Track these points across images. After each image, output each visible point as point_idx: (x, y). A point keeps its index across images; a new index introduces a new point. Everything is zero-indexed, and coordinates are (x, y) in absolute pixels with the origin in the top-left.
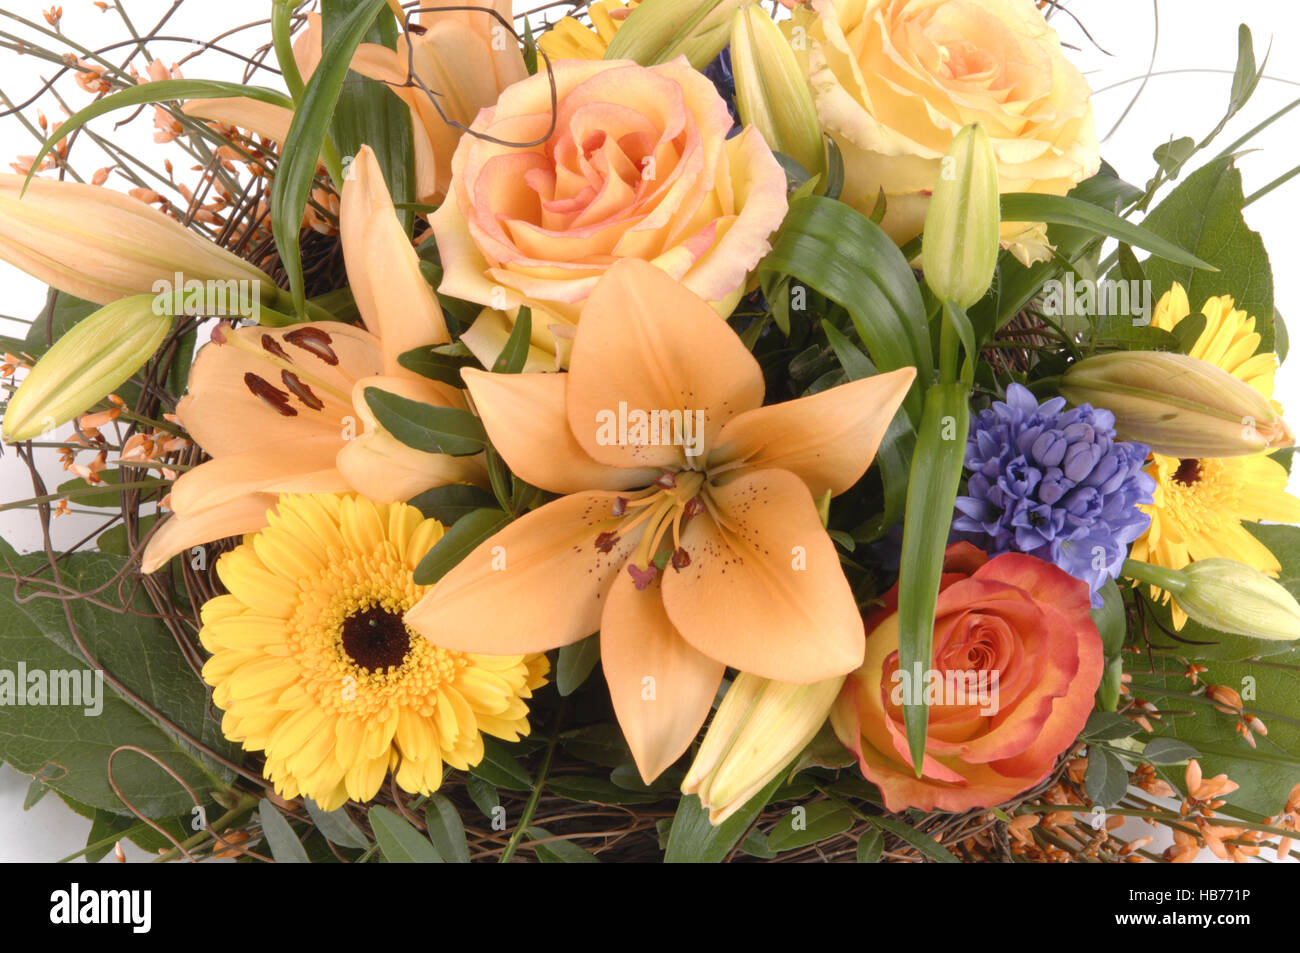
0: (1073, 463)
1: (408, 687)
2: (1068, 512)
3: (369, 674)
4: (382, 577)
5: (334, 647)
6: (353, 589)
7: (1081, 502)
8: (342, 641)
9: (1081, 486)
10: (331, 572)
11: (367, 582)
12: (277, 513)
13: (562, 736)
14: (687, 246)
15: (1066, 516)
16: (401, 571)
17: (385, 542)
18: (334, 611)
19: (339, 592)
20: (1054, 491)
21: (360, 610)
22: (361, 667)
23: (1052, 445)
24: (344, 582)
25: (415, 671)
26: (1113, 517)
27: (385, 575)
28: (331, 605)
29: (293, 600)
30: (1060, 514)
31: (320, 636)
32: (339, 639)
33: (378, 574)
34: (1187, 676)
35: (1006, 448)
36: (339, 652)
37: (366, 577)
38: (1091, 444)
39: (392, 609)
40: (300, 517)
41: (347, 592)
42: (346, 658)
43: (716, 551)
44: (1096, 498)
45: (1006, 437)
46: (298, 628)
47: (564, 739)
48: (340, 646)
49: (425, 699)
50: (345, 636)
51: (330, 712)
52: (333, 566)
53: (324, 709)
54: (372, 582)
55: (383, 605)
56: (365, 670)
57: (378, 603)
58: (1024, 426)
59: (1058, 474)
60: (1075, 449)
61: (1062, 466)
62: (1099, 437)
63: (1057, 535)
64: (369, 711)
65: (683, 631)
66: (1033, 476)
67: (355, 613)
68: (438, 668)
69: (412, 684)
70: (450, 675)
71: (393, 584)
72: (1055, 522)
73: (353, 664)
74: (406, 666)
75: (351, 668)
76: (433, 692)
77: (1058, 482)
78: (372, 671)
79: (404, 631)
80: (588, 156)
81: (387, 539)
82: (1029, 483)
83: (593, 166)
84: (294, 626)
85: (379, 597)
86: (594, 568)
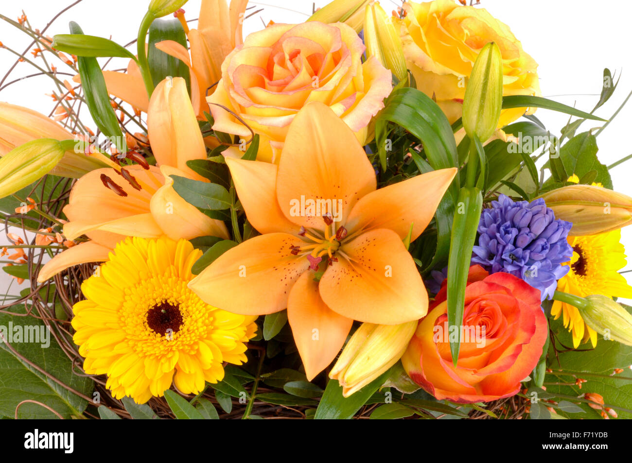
0: (535, 224)
1: (182, 341)
2: (531, 252)
3: (162, 337)
4: (169, 286)
5: (143, 324)
6: (153, 294)
7: (538, 245)
8: (147, 321)
9: (539, 238)
10: (142, 285)
11: (161, 290)
12: (114, 254)
13: (262, 376)
14: (342, 103)
15: (530, 253)
16: (179, 282)
17: (172, 266)
18: (143, 305)
19: (146, 296)
20: (525, 241)
21: (157, 304)
22: (157, 333)
23: (524, 215)
24: (149, 290)
25: (186, 334)
26: (553, 258)
27: (170, 286)
28: (142, 302)
29: (122, 300)
30: (528, 253)
31: (135, 318)
32: (145, 319)
33: (167, 285)
34: (577, 384)
35: (499, 220)
36: (145, 326)
37: (161, 287)
38: (544, 214)
39: (173, 303)
40: (126, 256)
41: (150, 295)
42: (149, 329)
43: (347, 272)
44: (546, 244)
45: (499, 215)
46: (124, 314)
47: (263, 378)
48: (146, 324)
49: (191, 346)
50: (148, 318)
51: (141, 355)
52: (143, 282)
53: (138, 354)
54: (163, 290)
55: (168, 301)
56: (159, 335)
57: (166, 301)
58: (509, 208)
59: (527, 230)
60: (536, 217)
61: (529, 226)
62: (549, 212)
63: (526, 265)
64: (162, 353)
65: (330, 306)
66: (514, 232)
67: (154, 307)
68: (198, 331)
69: (184, 339)
70: (205, 334)
71: (174, 289)
72: (524, 258)
73: (153, 332)
74: (181, 332)
75: (151, 334)
76: (196, 343)
77: (527, 235)
78: (163, 335)
79: (180, 314)
80: (291, 61)
81: (173, 264)
82: (512, 236)
83: (294, 65)
84: (122, 313)
85: (167, 297)
86: (283, 279)
